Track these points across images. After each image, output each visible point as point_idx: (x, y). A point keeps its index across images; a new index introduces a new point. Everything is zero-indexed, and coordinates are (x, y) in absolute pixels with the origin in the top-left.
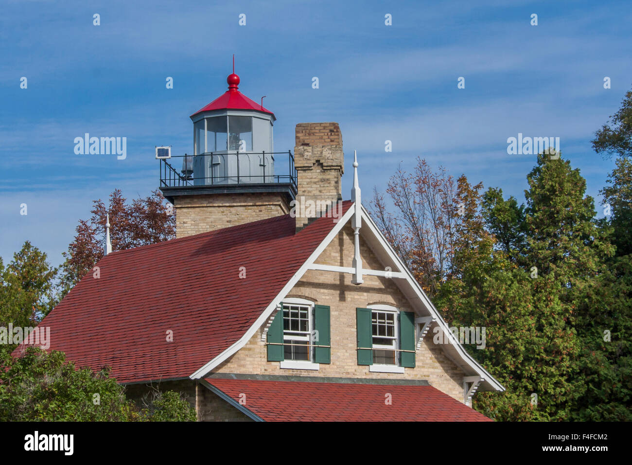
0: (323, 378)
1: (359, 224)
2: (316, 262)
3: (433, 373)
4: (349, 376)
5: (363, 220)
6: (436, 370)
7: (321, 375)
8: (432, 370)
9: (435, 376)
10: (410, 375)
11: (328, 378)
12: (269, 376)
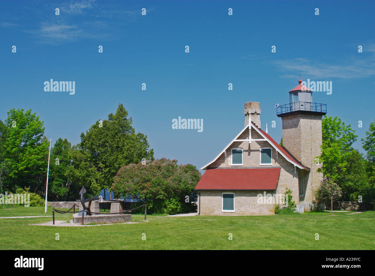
0: (244, 168)
1: (250, 128)
2: (237, 139)
3: (283, 165)
4: (253, 167)
5: (252, 127)
6: (284, 164)
7: (244, 167)
8: (283, 164)
9: (284, 165)
10: (274, 165)
11: (246, 168)
12: (227, 168)
